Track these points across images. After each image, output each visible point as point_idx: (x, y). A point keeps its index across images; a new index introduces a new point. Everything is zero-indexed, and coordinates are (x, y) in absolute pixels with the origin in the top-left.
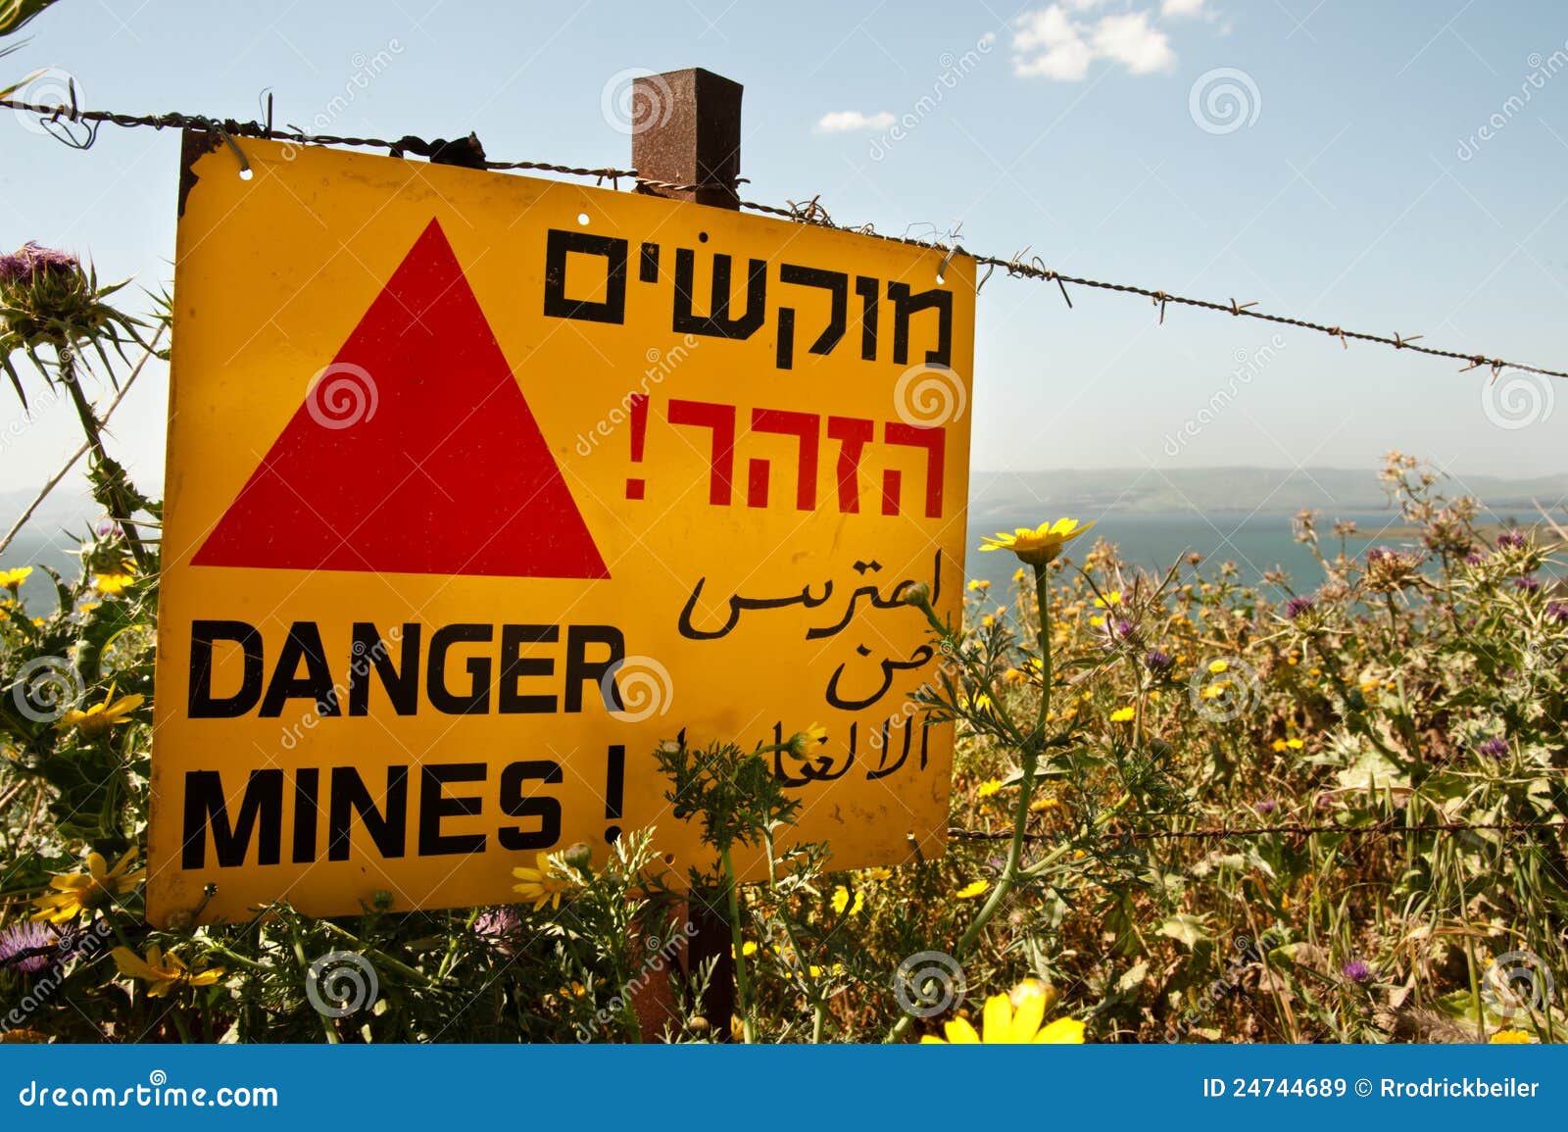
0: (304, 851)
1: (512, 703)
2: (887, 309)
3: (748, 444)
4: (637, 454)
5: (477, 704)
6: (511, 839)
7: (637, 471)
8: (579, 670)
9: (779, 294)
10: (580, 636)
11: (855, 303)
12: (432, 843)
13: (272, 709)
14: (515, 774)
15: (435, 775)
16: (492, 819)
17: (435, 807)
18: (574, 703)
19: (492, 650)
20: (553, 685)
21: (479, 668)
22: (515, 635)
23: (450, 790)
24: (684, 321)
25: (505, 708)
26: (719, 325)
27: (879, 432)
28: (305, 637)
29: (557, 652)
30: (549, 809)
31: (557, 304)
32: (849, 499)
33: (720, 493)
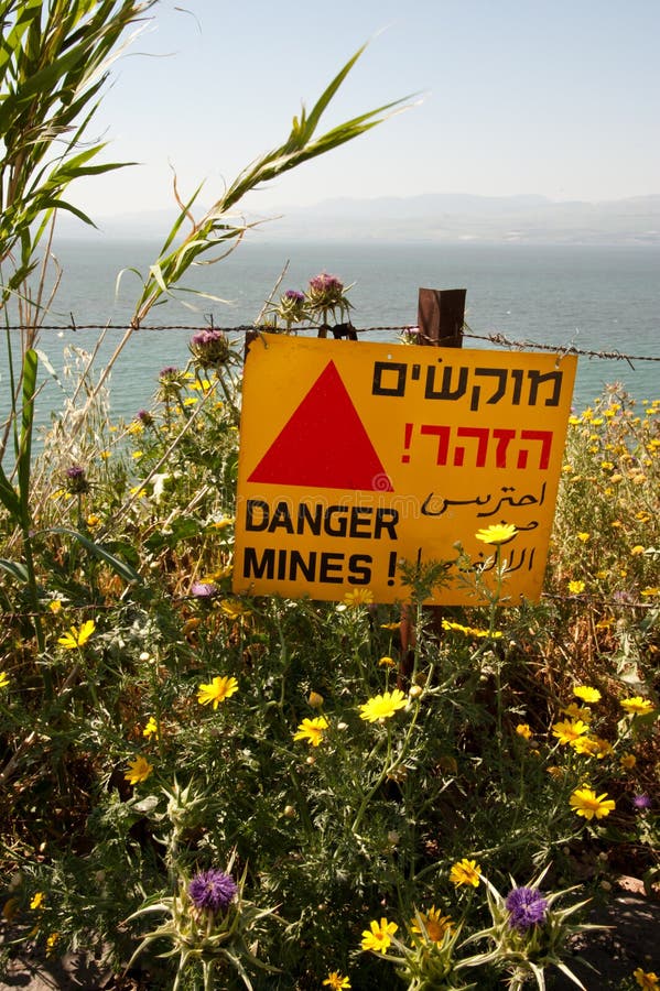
0: (281, 576)
1: (354, 534)
2: (527, 383)
3: (455, 441)
4: (407, 446)
5: (342, 533)
6: (352, 580)
7: (406, 452)
8: (380, 524)
9: (473, 380)
10: (381, 512)
11: (511, 382)
12: (324, 579)
13: (272, 530)
14: (354, 559)
15: (326, 556)
16: (345, 573)
17: (325, 567)
18: (378, 535)
19: (348, 515)
20: (371, 529)
21: (343, 521)
22: (356, 511)
23: (331, 562)
24: (430, 394)
25: (351, 536)
26: (445, 395)
27: (518, 434)
28: (283, 507)
29: (372, 517)
30: (367, 572)
31: (377, 390)
32: (501, 461)
33: (442, 460)
